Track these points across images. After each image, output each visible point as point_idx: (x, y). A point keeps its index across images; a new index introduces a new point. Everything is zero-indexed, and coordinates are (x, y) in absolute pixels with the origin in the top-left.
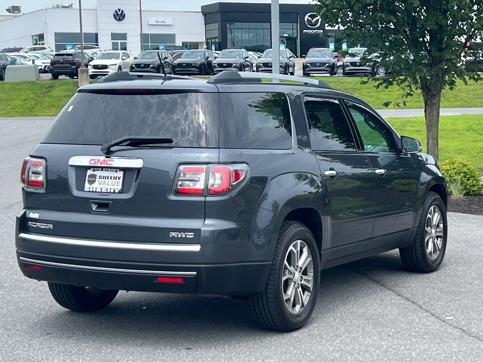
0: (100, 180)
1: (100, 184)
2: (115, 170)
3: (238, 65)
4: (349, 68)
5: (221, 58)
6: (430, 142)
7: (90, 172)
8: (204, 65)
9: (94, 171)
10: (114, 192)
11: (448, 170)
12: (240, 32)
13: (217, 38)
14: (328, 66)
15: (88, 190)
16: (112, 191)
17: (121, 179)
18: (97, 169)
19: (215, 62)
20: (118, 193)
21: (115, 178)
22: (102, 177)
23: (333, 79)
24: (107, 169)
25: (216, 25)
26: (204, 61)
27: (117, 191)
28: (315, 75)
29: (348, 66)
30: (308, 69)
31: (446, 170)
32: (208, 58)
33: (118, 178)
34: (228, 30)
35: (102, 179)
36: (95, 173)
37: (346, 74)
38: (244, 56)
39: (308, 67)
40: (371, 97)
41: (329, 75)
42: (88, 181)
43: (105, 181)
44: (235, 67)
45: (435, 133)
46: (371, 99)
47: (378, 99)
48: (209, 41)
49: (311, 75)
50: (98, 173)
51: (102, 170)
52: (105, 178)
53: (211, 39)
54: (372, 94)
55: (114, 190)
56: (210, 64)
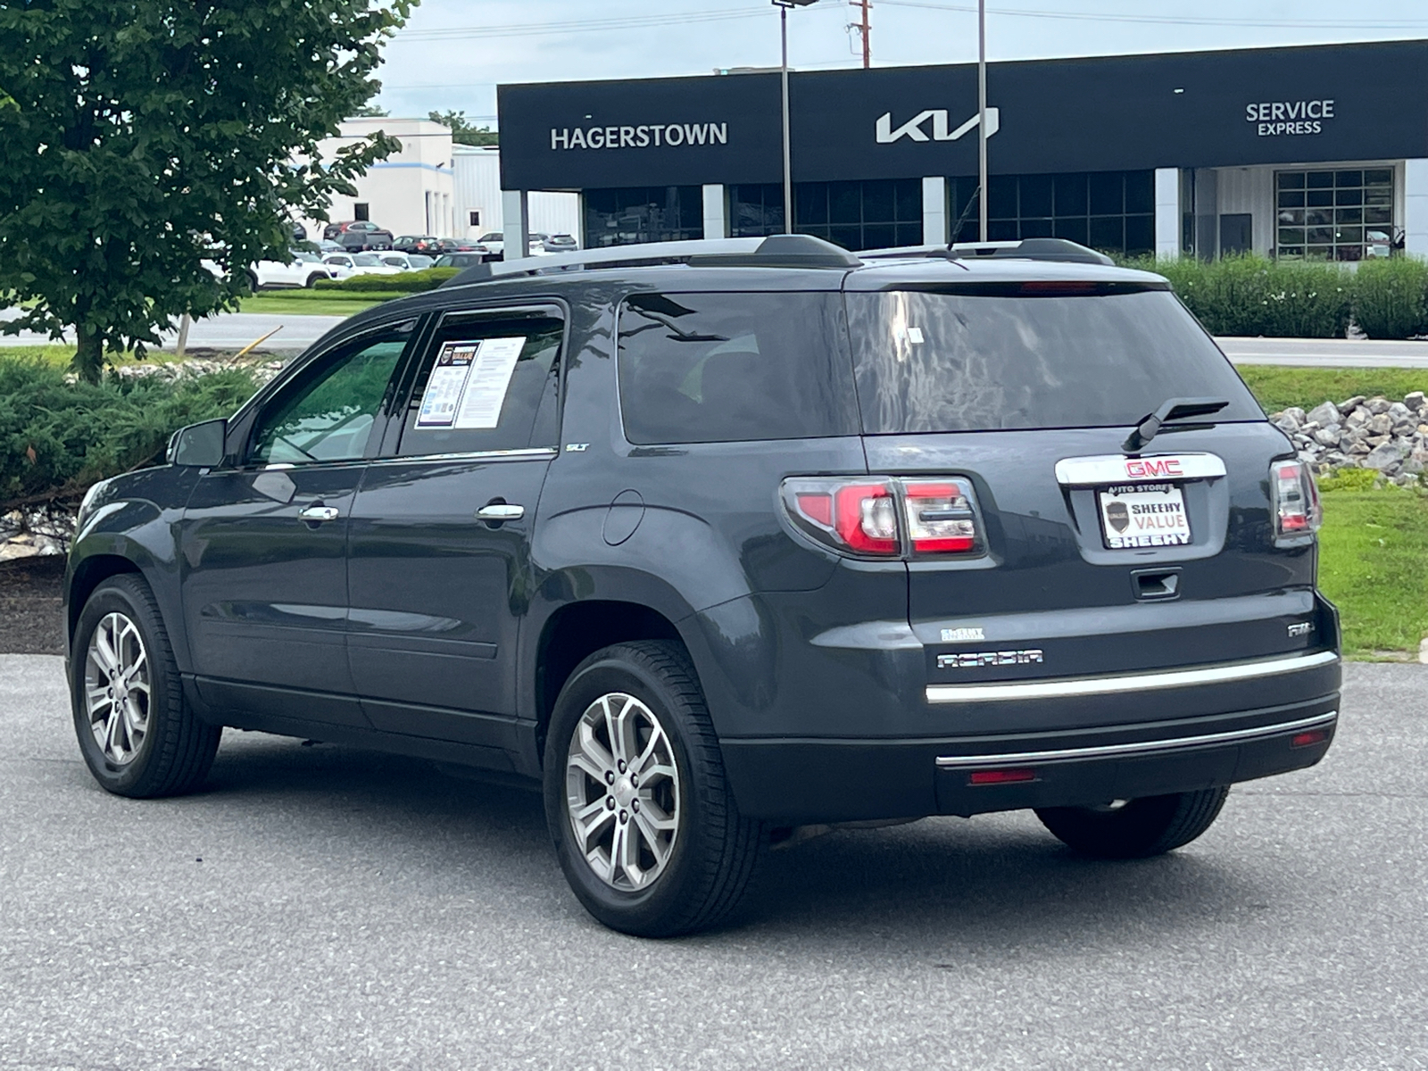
0: (1140, 516)
1: (1141, 527)
2: (1164, 487)
7: (1107, 499)
9: (1116, 494)
10: (1180, 544)
15: (1120, 545)
16: (1175, 542)
17: (1182, 507)
18: (1124, 488)
20: (1189, 544)
21: (1169, 508)
22: (1141, 508)
24: (1146, 487)
27: (1184, 540)
33: (1174, 507)
35: (1142, 515)
36: (1121, 499)
42: (1112, 521)
43: (1149, 518)
50: (1129, 499)
51: (1136, 491)
52: (1146, 509)
55: (1179, 539)
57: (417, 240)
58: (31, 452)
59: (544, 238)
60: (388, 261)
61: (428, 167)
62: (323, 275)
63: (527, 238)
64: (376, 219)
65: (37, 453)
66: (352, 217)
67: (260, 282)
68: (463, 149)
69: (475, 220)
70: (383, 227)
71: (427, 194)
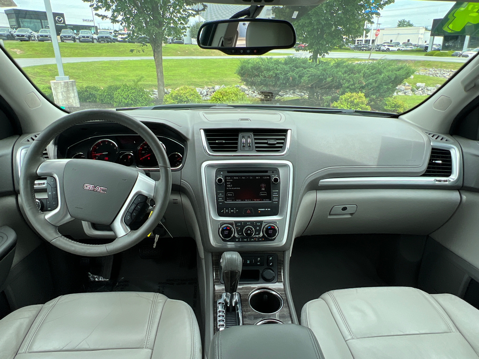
3: (28, 36)
4: (81, 39)
5: (17, 32)
6: (159, 74)
8: (9, 35)
11: (185, 94)
12: (27, 23)
13: (15, 25)
14: (72, 38)
19: (15, 34)
23: (75, 43)
25: (14, 20)
26: (9, 33)
28: (67, 42)
29: (81, 38)
30: (63, 39)
31: (184, 94)
32: (11, 32)
34: (21, 22)
37: (80, 41)
38: (30, 32)
39: (63, 38)
40: (94, 51)
41: (73, 42)
44: (26, 37)
45: (161, 69)
46: (95, 53)
47: (97, 53)
48: (12, 27)
49: (65, 41)
53: (13, 26)
54: (94, 50)
56: (12, 35)
57: (416, 45)
58: (291, 78)
59: (436, 44)
60: (411, 47)
61: (420, 34)
62: (400, 49)
63: (433, 44)
64: (410, 42)
65: (292, 78)
66: (407, 41)
67: (390, 50)
68: (426, 31)
69: (426, 42)
70: (411, 43)
71: (419, 38)
